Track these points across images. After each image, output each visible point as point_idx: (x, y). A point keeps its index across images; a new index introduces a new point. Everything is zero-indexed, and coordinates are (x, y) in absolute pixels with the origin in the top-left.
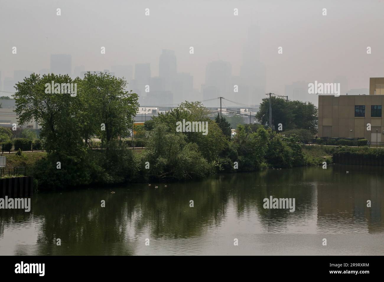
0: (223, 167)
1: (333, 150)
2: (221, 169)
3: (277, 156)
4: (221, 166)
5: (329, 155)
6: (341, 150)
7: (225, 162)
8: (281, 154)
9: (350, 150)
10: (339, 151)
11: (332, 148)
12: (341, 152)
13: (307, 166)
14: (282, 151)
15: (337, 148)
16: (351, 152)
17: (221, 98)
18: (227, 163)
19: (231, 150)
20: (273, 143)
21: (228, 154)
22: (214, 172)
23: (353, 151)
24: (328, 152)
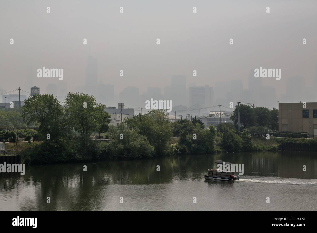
0: (180, 151)
1: (282, 141)
2: (179, 152)
3: (229, 144)
4: (179, 151)
5: (279, 144)
6: (287, 141)
7: (182, 148)
8: (231, 143)
9: (293, 140)
10: (285, 141)
11: (281, 139)
12: (287, 142)
13: (257, 151)
14: (233, 141)
15: (285, 139)
16: (293, 142)
17: (220, 105)
18: (183, 149)
19: (188, 140)
20: (228, 136)
21: (185, 143)
22: (173, 154)
23: (294, 141)
24: (278, 142)
